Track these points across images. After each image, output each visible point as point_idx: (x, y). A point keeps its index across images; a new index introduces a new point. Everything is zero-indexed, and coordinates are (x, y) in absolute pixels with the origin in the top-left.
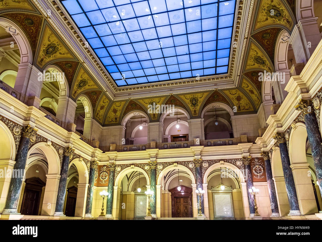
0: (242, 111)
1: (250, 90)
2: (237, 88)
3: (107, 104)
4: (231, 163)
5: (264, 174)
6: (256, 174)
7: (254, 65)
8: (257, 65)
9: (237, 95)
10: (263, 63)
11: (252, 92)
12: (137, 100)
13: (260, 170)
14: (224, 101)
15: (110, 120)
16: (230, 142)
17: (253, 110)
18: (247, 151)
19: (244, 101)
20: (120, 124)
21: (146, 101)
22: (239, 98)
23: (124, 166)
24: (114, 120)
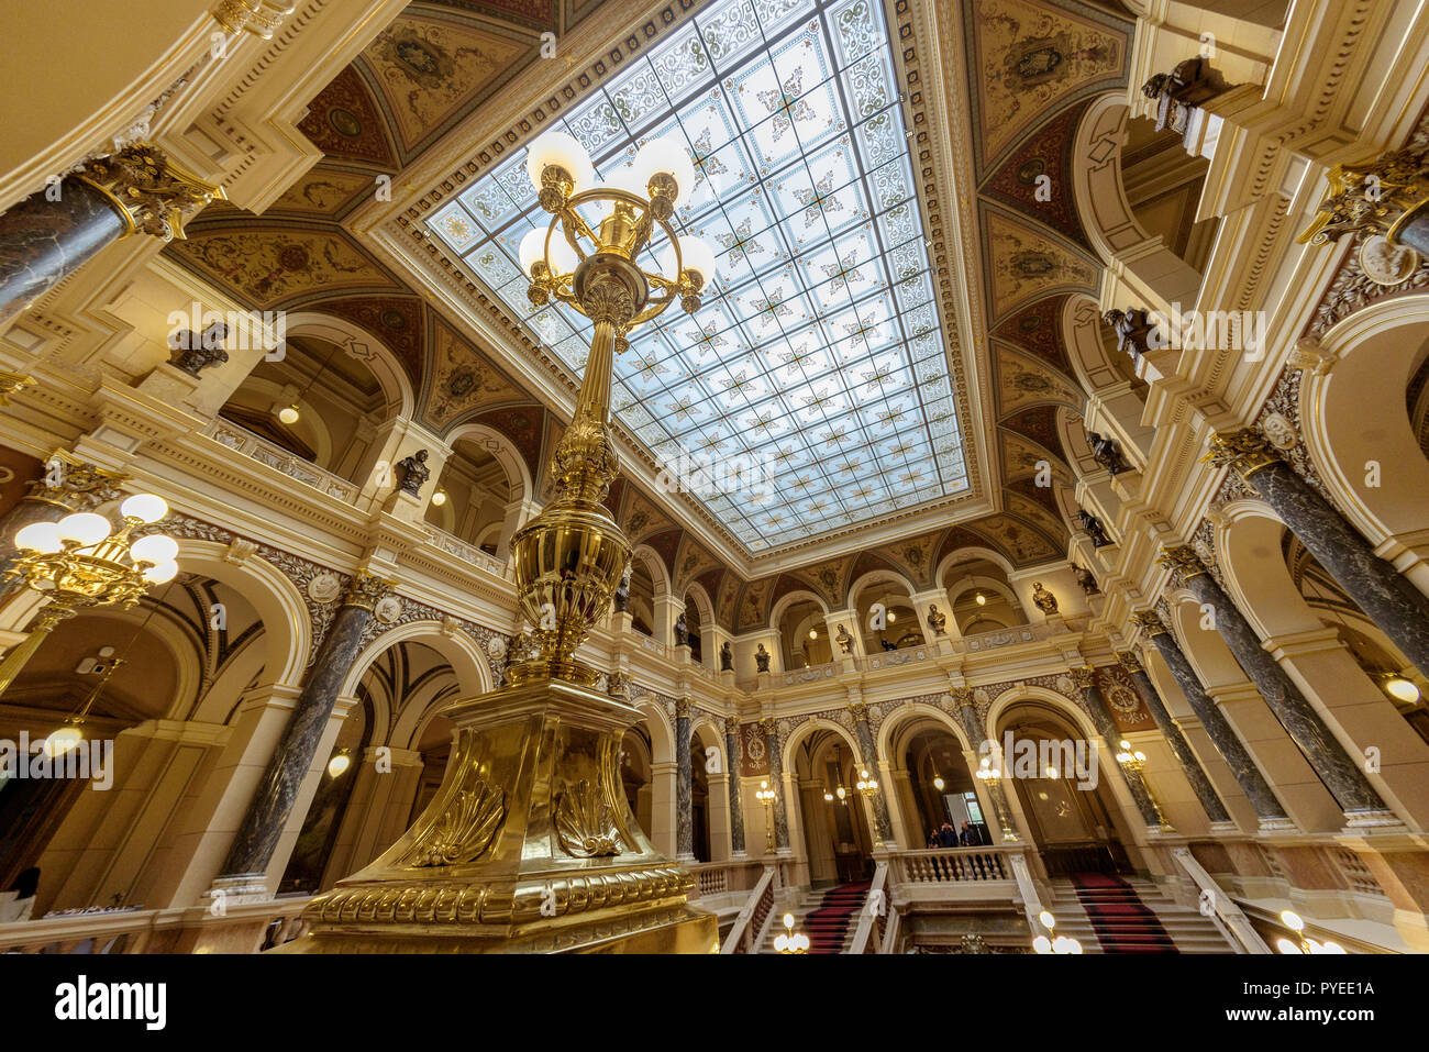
0: (1029, 558)
1: (1030, 515)
3: (736, 589)
4: (1044, 686)
5: (1142, 708)
6: (1121, 709)
9: (1005, 527)
11: (1039, 517)
12: (794, 571)
13: (1128, 697)
14: (979, 542)
15: (748, 620)
16: (1024, 635)
17: (1053, 552)
18: (1076, 654)
19: (1026, 537)
20: (768, 627)
21: (813, 570)
22: (1012, 534)
23: (797, 721)
24: (755, 619)
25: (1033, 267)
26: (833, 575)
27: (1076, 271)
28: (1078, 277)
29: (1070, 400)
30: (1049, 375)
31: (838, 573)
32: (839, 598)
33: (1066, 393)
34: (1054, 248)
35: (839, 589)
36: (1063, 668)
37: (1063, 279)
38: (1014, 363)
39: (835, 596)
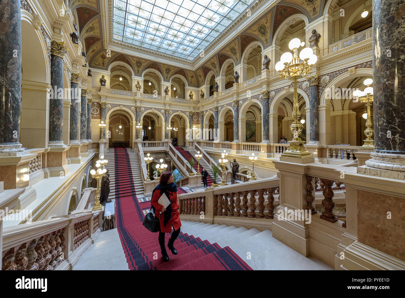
1: (199, 75)
2: (194, 72)
5: (198, 121)
7: (210, 65)
8: (211, 66)
9: (192, 75)
10: (215, 67)
11: (200, 77)
12: (127, 55)
13: (196, 118)
14: (184, 75)
15: (97, 64)
16: (184, 101)
17: (197, 85)
18: (192, 108)
19: (194, 79)
20: (107, 70)
21: (135, 59)
22: (192, 77)
23: (114, 106)
24: (101, 64)
25: (262, 30)
26: (141, 64)
27: (266, 40)
28: (265, 41)
29: (236, 61)
30: (238, 52)
31: (143, 64)
32: (140, 72)
33: (237, 58)
34: (269, 31)
35: (141, 69)
36: (188, 110)
37: (263, 39)
38: (235, 44)
39: (138, 71)
